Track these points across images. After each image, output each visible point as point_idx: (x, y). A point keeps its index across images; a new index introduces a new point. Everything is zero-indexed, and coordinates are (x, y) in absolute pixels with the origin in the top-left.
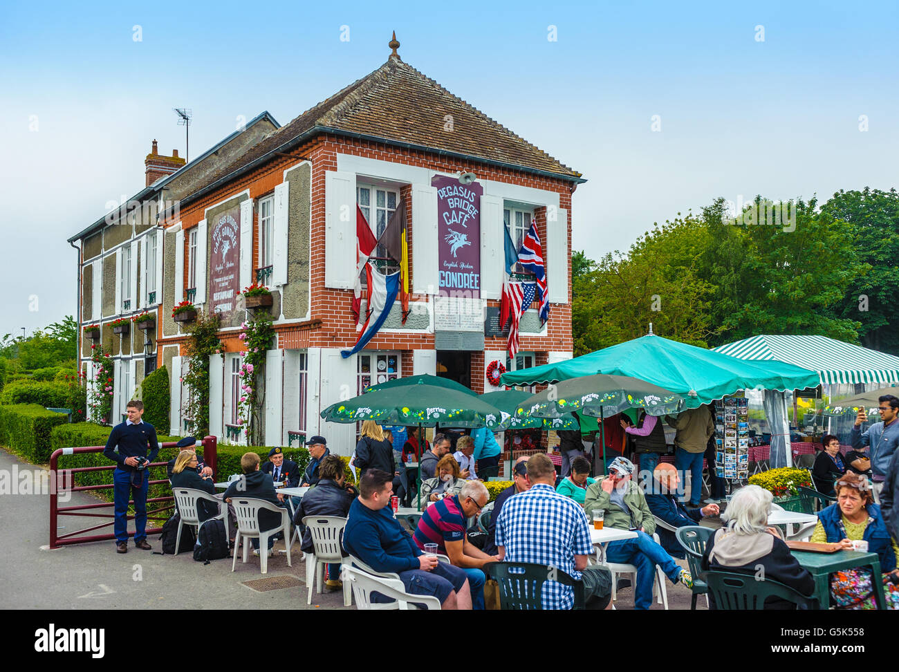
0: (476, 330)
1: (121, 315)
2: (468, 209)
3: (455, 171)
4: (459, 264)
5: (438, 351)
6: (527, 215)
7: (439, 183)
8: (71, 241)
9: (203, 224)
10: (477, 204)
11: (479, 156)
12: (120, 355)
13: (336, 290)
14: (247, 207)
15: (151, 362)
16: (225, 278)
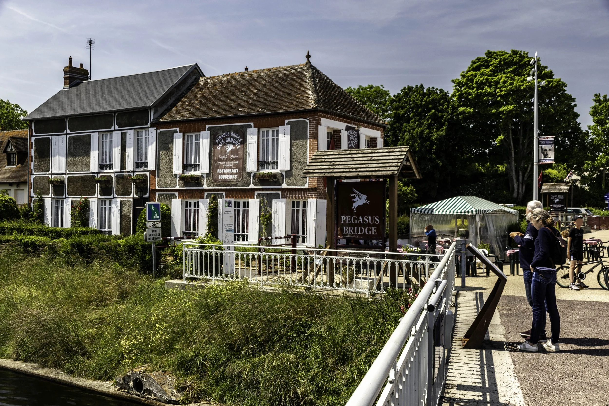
1: (98, 173)
2: (355, 140)
3: (352, 124)
6: (368, 141)
7: (347, 129)
9: (205, 133)
10: (358, 137)
11: (360, 117)
14: (253, 131)
15: (141, 201)
16: (231, 163)
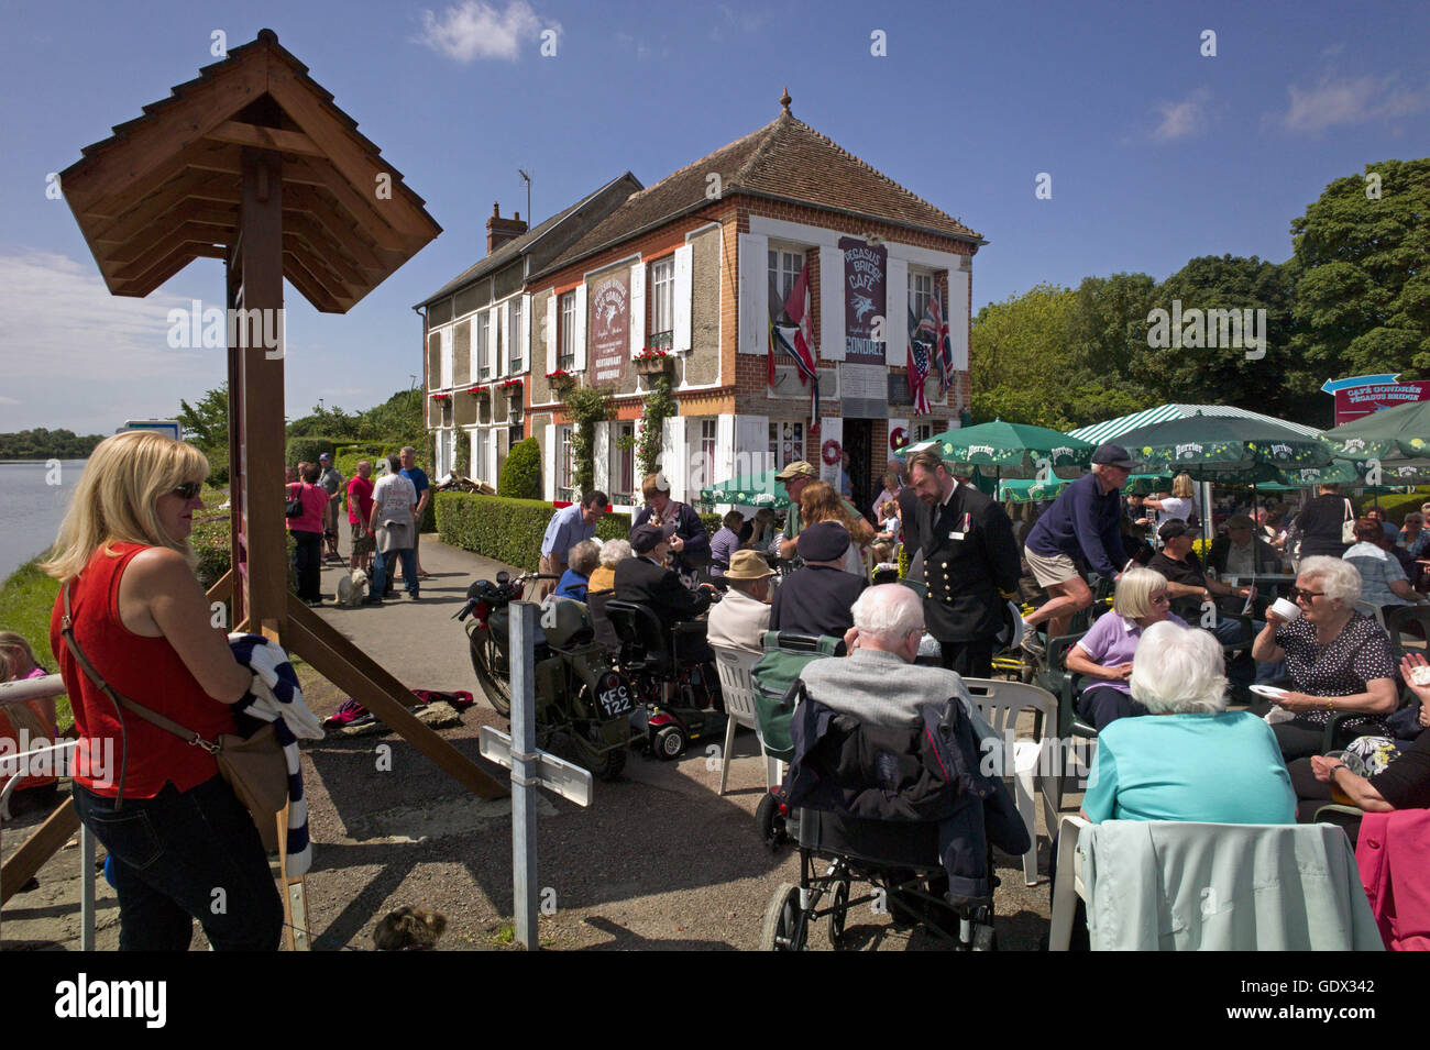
0: (879, 397)
1: (478, 384)
2: (873, 272)
3: (861, 234)
4: (864, 330)
5: (844, 419)
6: (927, 279)
7: (844, 244)
8: (416, 308)
9: (581, 290)
10: (883, 268)
11: (885, 217)
12: (478, 423)
13: (748, 355)
14: (638, 271)
15: (517, 431)
16: (611, 344)
